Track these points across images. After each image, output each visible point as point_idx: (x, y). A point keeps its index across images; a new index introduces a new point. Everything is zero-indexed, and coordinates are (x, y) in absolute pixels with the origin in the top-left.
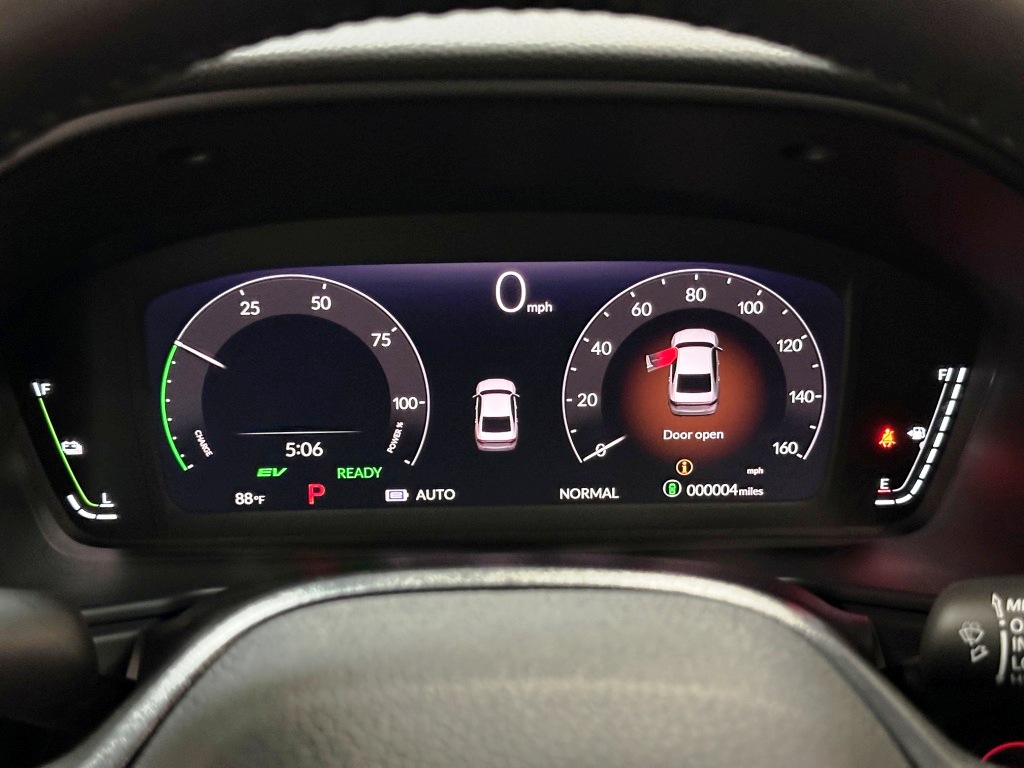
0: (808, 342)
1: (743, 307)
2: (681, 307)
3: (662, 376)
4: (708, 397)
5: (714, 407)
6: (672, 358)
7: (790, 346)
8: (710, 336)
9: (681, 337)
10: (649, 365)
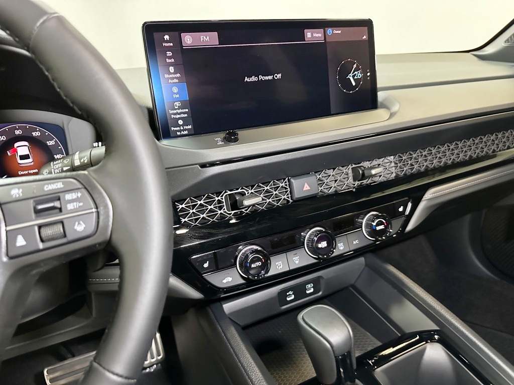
0: (56, 141)
1: (34, 134)
2: (15, 136)
3: (14, 156)
4: (30, 160)
5: (33, 163)
6: (16, 151)
7: (50, 143)
8: (26, 143)
9: (16, 145)
10: (9, 154)
